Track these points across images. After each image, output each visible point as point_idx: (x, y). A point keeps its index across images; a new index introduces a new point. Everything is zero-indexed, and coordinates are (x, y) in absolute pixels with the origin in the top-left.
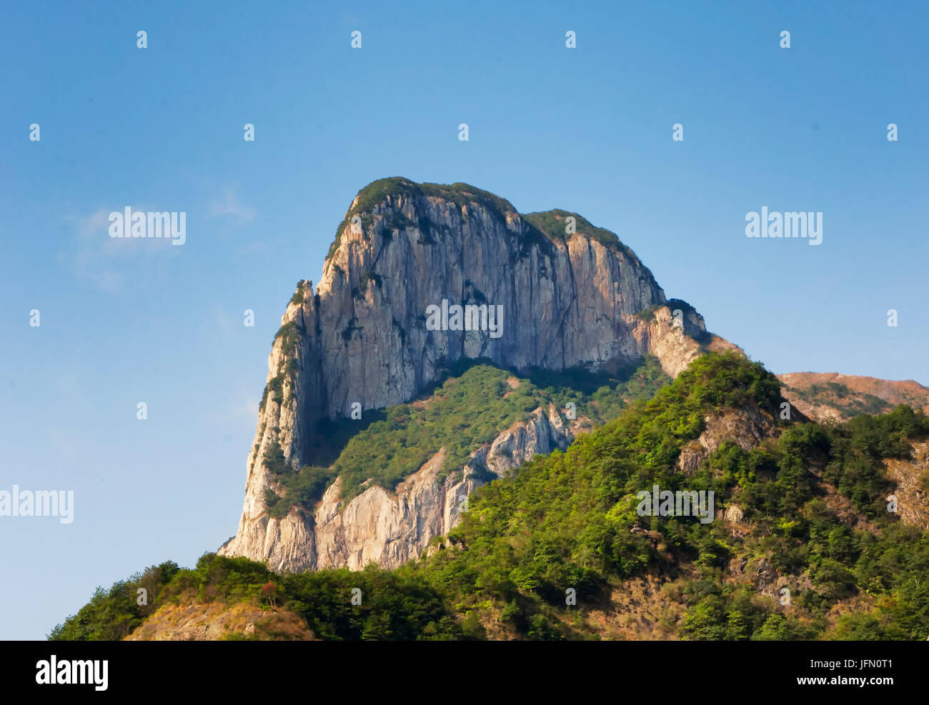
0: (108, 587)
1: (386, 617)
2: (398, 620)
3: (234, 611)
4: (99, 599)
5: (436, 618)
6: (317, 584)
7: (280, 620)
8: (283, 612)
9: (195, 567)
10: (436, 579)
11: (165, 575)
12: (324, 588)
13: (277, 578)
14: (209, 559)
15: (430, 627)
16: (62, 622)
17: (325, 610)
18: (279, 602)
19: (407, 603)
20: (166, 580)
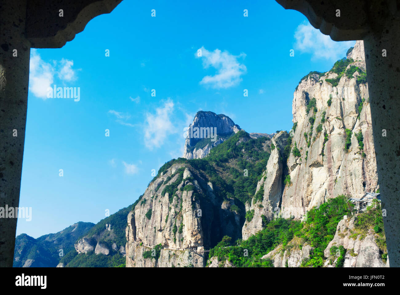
0: (167, 162)
1: (201, 164)
2: (202, 165)
3: (182, 164)
4: (166, 163)
5: (207, 164)
6: (192, 161)
7: (188, 165)
8: (188, 164)
9: (177, 159)
10: (207, 160)
11: (174, 160)
12: (193, 161)
13: (187, 160)
14: (179, 158)
15: (206, 165)
16: (161, 166)
17: (193, 164)
18: (188, 163)
19: (204, 163)
20: (174, 161)
